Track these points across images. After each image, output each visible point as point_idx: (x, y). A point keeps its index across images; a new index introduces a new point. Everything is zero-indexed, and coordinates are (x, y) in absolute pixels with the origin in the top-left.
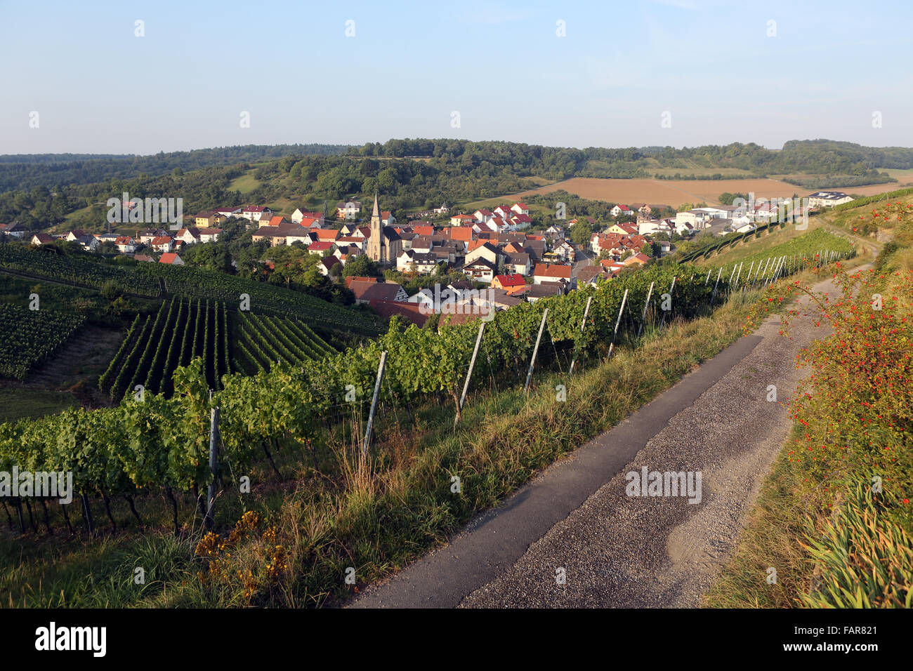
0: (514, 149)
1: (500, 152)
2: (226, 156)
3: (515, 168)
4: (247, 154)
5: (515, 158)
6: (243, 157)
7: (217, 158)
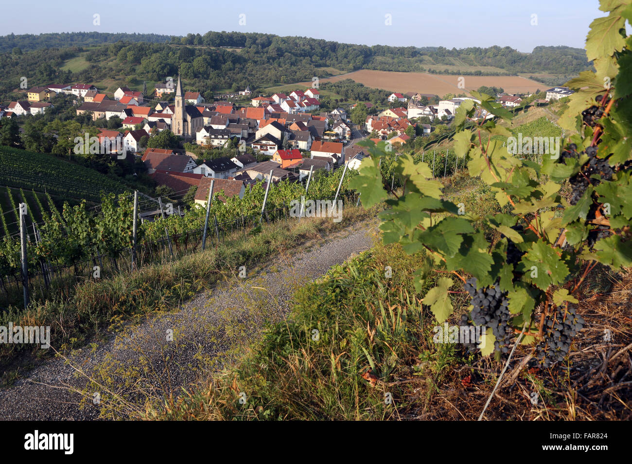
0: (313, 44)
1: (302, 46)
2: (72, 40)
3: (313, 60)
4: (91, 40)
5: (313, 51)
6: (87, 42)
7: (63, 42)
